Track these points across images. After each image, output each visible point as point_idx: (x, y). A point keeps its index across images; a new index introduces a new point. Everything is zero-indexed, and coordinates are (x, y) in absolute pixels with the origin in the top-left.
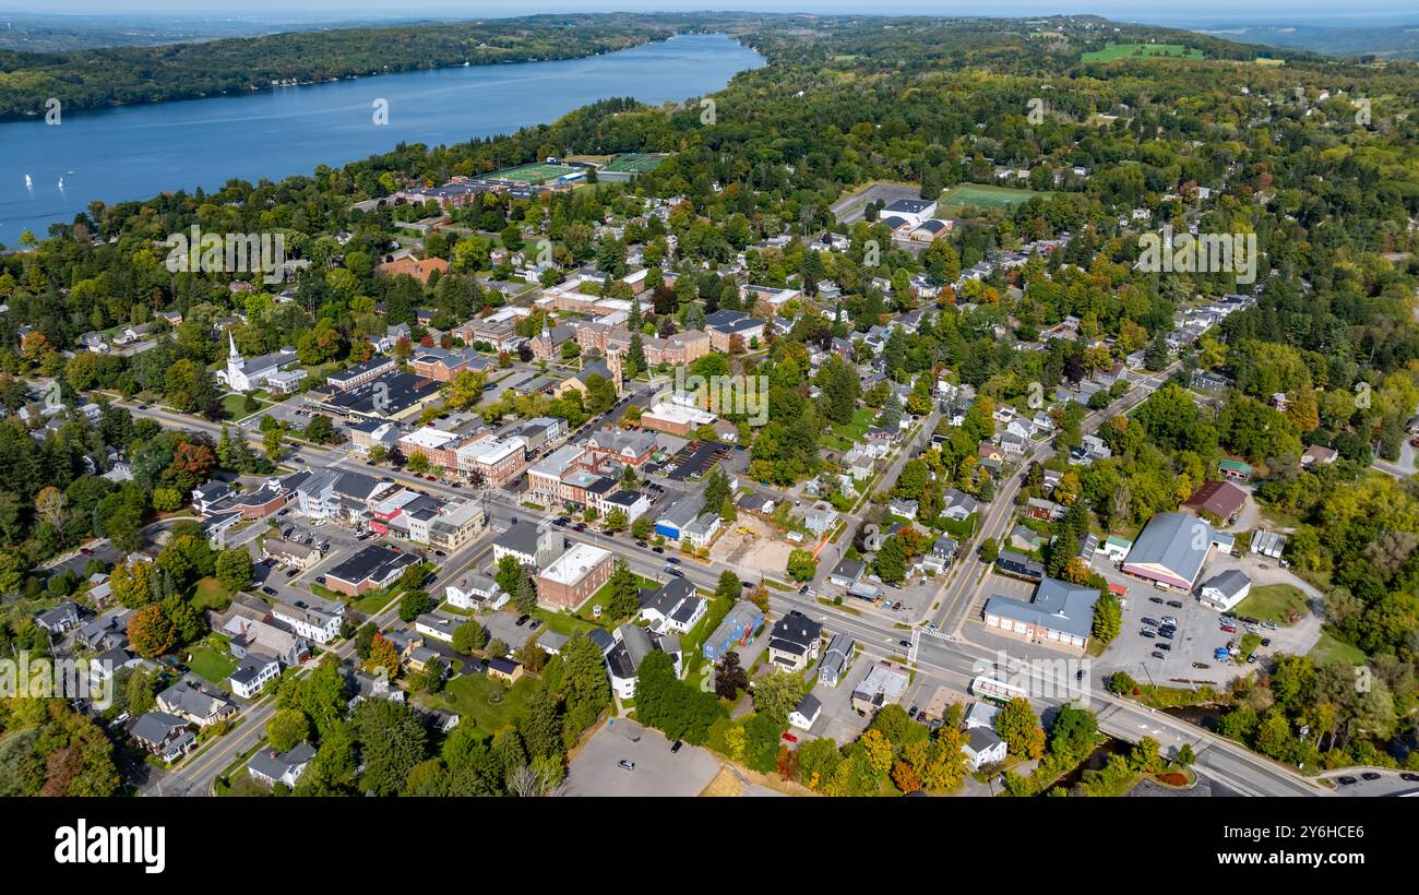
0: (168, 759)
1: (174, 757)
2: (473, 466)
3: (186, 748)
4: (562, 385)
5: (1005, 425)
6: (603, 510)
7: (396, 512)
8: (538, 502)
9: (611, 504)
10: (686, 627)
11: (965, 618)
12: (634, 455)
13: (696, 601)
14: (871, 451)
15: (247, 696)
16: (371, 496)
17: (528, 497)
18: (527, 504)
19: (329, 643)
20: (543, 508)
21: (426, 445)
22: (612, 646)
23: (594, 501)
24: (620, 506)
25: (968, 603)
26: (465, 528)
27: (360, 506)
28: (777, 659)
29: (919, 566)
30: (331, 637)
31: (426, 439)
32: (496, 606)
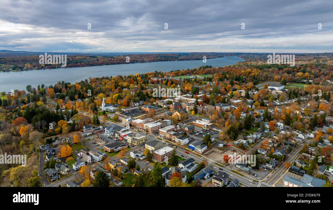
0: (52, 180)
1: (53, 180)
2: (147, 128)
3: (57, 178)
4: (174, 114)
5: (297, 135)
6: (176, 141)
7: (125, 136)
8: (161, 138)
9: (178, 139)
10: (190, 171)
11: (277, 182)
12: (188, 130)
13: (194, 164)
14: (255, 136)
15: (75, 170)
16: (120, 131)
17: (158, 137)
18: (158, 138)
19: (99, 161)
20: (162, 139)
21: (137, 122)
22: (168, 171)
23: (174, 138)
24: (180, 140)
25: (279, 178)
26: (140, 140)
27: (118, 133)
28: (214, 182)
29: (264, 166)
30: (100, 160)
31: (138, 121)
32: (141, 159)
